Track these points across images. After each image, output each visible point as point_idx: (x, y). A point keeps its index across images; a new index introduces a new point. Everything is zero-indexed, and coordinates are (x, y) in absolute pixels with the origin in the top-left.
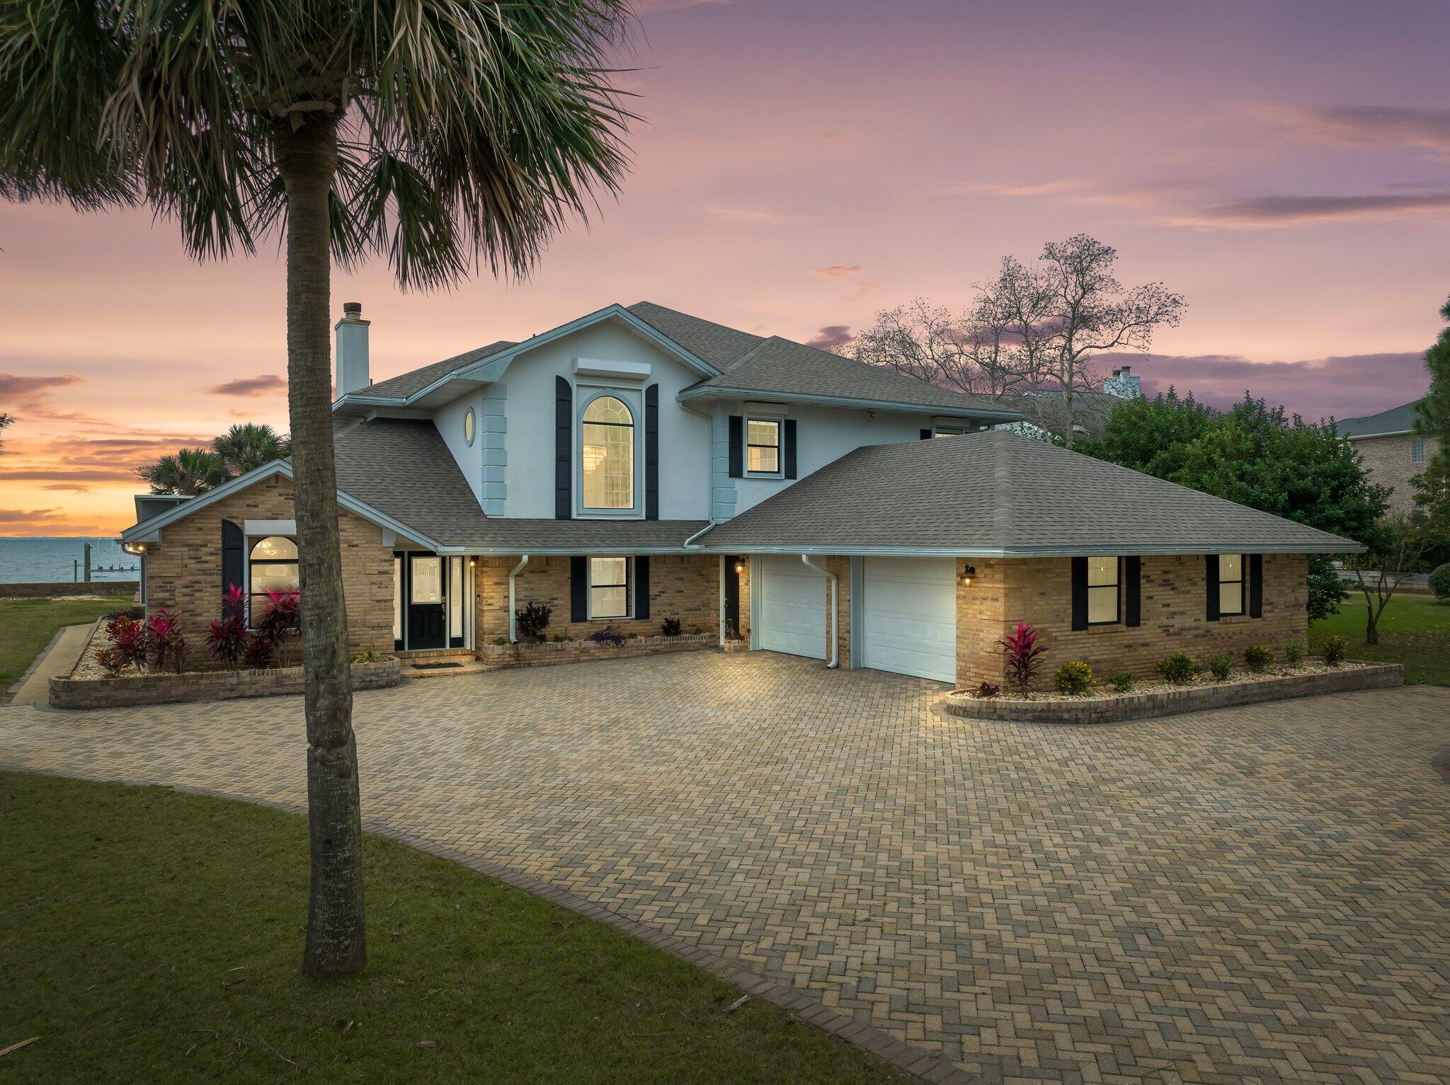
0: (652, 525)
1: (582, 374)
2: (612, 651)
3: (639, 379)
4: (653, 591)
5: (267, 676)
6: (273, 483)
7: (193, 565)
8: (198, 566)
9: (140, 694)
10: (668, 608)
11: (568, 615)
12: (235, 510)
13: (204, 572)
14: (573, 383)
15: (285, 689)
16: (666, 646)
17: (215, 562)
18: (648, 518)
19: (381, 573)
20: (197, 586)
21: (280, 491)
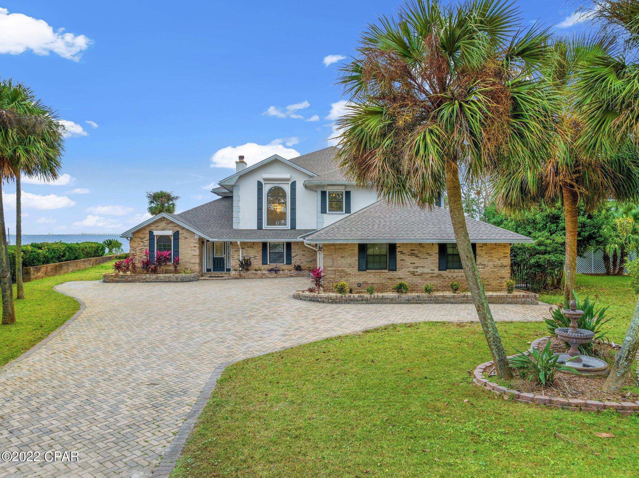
0: (293, 231)
1: (265, 180)
2: (274, 275)
3: (288, 180)
4: (293, 255)
5: (154, 276)
6: (163, 220)
7: (141, 244)
8: (143, 244)
9: (120, 279)
10: (299, 261)
11: (261, 262)
12: (153, 227)
13: (144, 246)
14: (263, 183)
15: (159, 280)
16: (295, 274)
17: (147, 243)
18: (291, 229)
19: (194, 247)
20: (142, 250)
21: (165, 222)
